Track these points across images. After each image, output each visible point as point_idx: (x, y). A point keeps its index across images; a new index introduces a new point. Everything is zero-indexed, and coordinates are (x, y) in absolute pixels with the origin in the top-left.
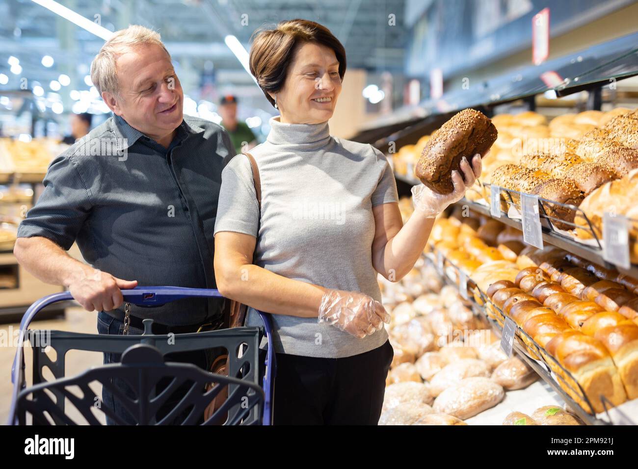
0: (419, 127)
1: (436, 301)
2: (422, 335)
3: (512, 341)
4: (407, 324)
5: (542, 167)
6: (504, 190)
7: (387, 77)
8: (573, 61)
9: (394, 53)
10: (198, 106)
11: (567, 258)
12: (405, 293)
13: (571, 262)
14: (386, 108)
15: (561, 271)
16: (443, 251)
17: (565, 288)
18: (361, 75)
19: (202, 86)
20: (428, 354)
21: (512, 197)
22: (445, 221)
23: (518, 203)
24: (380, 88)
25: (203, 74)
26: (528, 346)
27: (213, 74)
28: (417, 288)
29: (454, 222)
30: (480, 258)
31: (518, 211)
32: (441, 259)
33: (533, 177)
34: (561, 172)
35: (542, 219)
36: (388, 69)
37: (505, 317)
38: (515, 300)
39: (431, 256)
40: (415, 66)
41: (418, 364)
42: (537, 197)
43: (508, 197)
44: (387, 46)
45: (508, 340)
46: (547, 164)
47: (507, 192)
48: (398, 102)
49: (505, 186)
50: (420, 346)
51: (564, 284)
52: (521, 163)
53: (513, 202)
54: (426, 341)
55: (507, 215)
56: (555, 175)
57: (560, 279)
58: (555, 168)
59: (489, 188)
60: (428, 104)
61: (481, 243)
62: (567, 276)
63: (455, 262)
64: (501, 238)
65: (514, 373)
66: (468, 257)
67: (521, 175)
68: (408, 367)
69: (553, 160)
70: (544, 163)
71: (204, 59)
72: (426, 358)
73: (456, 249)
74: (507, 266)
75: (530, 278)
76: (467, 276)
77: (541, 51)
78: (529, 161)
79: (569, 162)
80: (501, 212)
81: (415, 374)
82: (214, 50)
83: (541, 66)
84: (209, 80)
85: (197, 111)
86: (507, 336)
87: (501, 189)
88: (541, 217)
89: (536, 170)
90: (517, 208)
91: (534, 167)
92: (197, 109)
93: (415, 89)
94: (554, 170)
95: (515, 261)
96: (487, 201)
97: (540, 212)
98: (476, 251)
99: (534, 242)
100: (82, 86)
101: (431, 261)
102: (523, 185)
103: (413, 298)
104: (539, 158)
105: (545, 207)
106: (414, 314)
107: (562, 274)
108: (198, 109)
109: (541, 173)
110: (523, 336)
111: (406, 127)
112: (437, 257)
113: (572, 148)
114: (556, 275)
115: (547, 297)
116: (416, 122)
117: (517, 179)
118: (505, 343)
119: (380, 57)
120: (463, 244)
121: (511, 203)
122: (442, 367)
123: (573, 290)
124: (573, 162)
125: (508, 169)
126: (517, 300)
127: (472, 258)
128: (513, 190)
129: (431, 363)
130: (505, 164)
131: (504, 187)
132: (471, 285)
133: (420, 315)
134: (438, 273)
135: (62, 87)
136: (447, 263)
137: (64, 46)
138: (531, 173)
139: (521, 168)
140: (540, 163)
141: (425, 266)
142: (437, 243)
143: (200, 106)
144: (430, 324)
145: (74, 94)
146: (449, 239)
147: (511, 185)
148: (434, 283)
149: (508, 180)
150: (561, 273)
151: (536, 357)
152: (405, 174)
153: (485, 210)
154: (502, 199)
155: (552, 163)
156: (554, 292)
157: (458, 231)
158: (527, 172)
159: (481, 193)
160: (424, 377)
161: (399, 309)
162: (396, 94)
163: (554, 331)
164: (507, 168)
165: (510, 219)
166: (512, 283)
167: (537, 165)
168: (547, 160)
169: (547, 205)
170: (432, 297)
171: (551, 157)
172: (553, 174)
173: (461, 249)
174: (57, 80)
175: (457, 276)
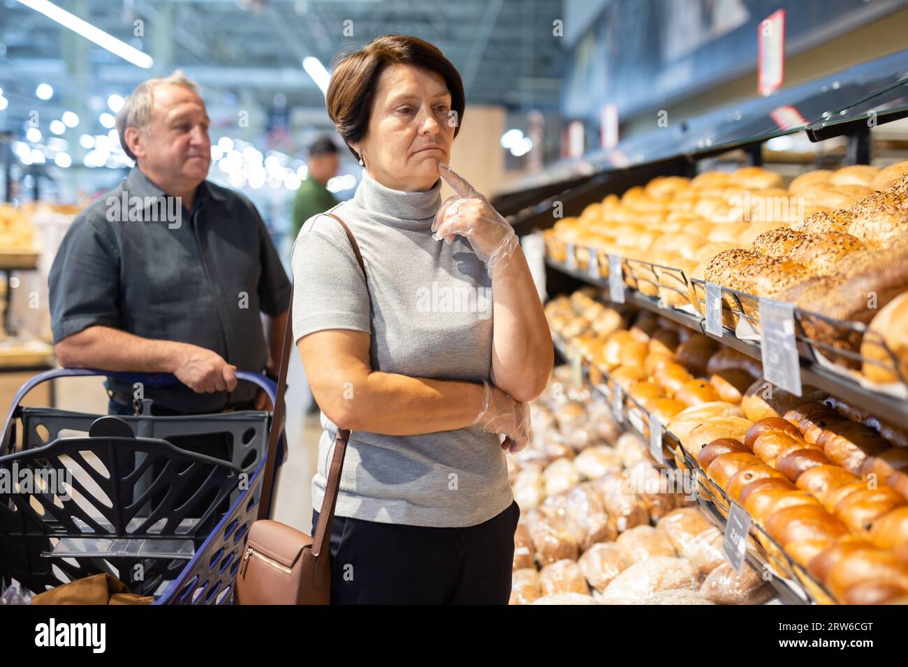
0: (584, 189)
1: (610, 458)
2: (589, 514)
3: (744, 545)
4: (566, 493)
5: (791, 254)
6: (728, 291)
7: (536, 117)
8: (824, 89)
9: (546, 84)
10: (265, 158)
11: (829, 404)
12: (562, 444)
13: (836, 410)
14: (535, 162)
15: (822, 425)
16: (623, 383)
17: (832, 456)
18: (498, 115)
19: (269, 129)
20: (598, 546)
21: (743, 304)
22: (623, 334)
23: (752, 313)
24: (526, 135)
25: (271, 112)
26: (771, 555)
27: (286, 113)
28: (581, 436)
29: (638, 335)
30: (682, 396)
31: (752, 326)
32: (620, 395)
33: (780, 272)
34: (828, 263)
35: (800, 343)
36: (538, 107)
37: (729, 503)
38: (749, 477)
39: (604, 388)
40: (576, 103)
41: (582, 561)
42: (791, 306)
43: (735, 304)
44: (536, 75)
45: (736, 544)
46: (802, 251)
47: (735, 296)
48: (552, 153)
49: (731, 285)
50: (586, 532)
51: (829, 449)
52: (755, 248)
53: (743, 312)
54: (595, 523)
55: (733, 333)
56: (816, 270)
57: (821, 440)
58: (817, 256)
59: (703, 288)
60: (597, 157)
61: (682, 372)
62: (834, 436)
63: (642, 401)
64: (713, 363)
65: (737, 584)
66: (661, 393)
67: (759, 268)
68: (567, 567)
69: (812, 244)
70: (797, 248)
71: (273, 91)
72: (595, 552)
73: (642, 380)
74: (726, 411)
75: (770, 437)
76: (663, 426)
77: (771, 75)
78: (769, 245)
79: (841, 247)
80: (723, 327)
81: (578, 579)
82: (289, 78)
83: (771, 97)
84: (279, 121)
85: (264, 166)
86: (734, 535)
87: (723, 290)
88: (798, 340)
89: (785, 260)
90: (752, 321)
91: (778, 254)
92: (263, 162)
93: (577, 134)
94: (815, 261)
95: (737, 403)
96: (698, 308)
97: (796, 332)
98: (675, 383)
99: (784, 382)
100: (97, 130)
101: (602, 394)
102: (764, 285)
103: (576, 452)
104: (786, 240)
105: (804, 324)
106: (575, 478)
107: (825, 432)
108: (266, 163)
109: (794, 266)
110: (762, 538)
111: (565, 189)
112: (613, 391)
113: (840, 224)
114: (814, 433)
115: (801, 472)
116: (578, 182)
117: (752, 274)
118: (732, 549)
119: (526, 90)
120: (654, 372)
121: (740, 313)
122: (621, 570)
123: (847, 460)
124: (848, 247)
125: (735, 257)
126: (751, 476)
127: (669, 395)
128: (745, 292)
129: (603, 560)
130: (729, 249)
131: (729, 288)
132: (669, 441)
133: (585, 480)
134: (615, 417)
135: (67, 128)
136: (630, 402)
137: (72, 70)
138: (777, 264)
139: (757, 257)
140: (787, 248)
141: (592, 400)
142: (614, 368)
143: (269, 159)
144: (602, 496)
145: (86, 141)
146: (631, 362)
147: (741, 284)
148: (606, 429)
149: (736, 276)
150: (823, 430)
151: (784, 575)
152: (564, 261)
153: (694, 322)
154: (726, 307)
155: (811, 248)
156: (815, 463)
157: (645, 352)
158: (769, 263)
159: (686, 295)
160: (593, 583)
161: (553, 468)
162: (549, 143)
163: (820, 537)
164: (733, 255)
165: (740, 340)
166: (740, 443)
167: (782, 251)
168: (802, 243)
169: (808, 320)
170: (604, 450)
171: (808, 238)
172: (814, 267)
173: (651, 380)
174: (60, 120)
175: (646, 424)
